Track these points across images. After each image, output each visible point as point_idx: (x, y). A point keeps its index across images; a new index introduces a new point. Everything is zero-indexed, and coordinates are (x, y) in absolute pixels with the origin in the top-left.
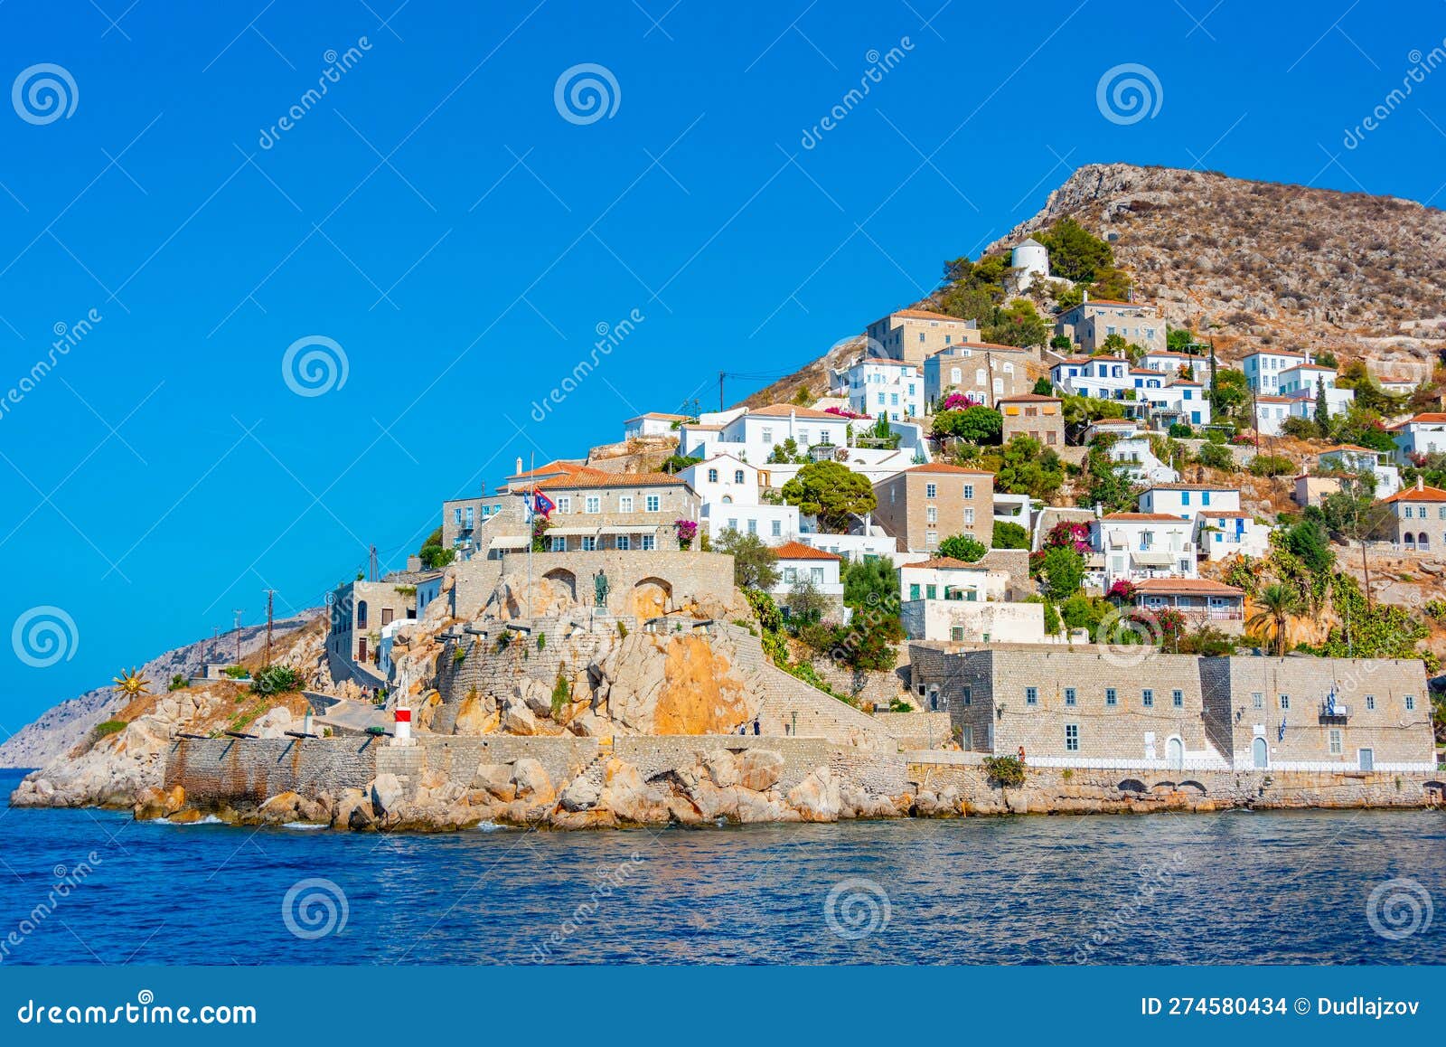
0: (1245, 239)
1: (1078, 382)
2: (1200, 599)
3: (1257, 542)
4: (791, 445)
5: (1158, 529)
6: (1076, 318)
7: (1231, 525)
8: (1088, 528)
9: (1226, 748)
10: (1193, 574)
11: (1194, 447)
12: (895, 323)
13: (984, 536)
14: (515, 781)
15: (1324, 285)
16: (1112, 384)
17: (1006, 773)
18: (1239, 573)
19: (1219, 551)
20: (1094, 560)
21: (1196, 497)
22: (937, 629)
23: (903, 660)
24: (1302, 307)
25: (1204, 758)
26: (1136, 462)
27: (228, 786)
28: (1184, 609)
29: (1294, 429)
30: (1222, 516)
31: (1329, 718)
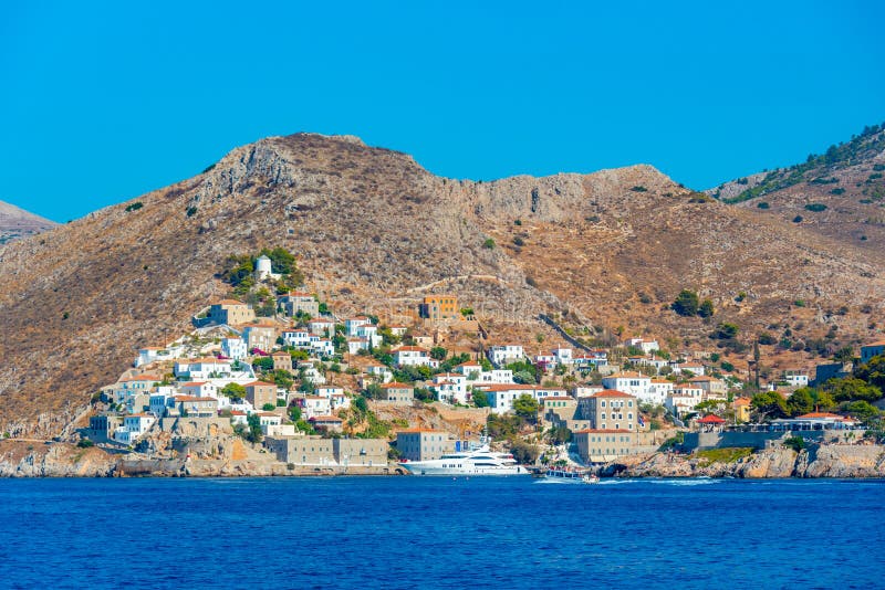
0: (349, 235)
1: (292, 339)
2: (332, 422)
3: (347, 404)
4: (215, 372)
5: (321, 401)
6: (286, 300)
7: (340, 399)
8: (302, 400)
9: (338, 462)
10: (329, 414)
11: (329, 364)
12: (224, 307)
13: (274, 403)
14: (182, 470)
15: (379, 266)
16: (303, 340)
17: (291, 467)
18: (342, 413)
19: (336, 407)
20: (304, 410)
21: (331, 390)
22: (270, 433)
23: (263, 440)
24: (370, 281)
25: (333, 463)
26: (313, 375)
27: (139, 470)
28: (328, 425)
29: (361, 353)
30: (338, 396)
31: (361, 454)
